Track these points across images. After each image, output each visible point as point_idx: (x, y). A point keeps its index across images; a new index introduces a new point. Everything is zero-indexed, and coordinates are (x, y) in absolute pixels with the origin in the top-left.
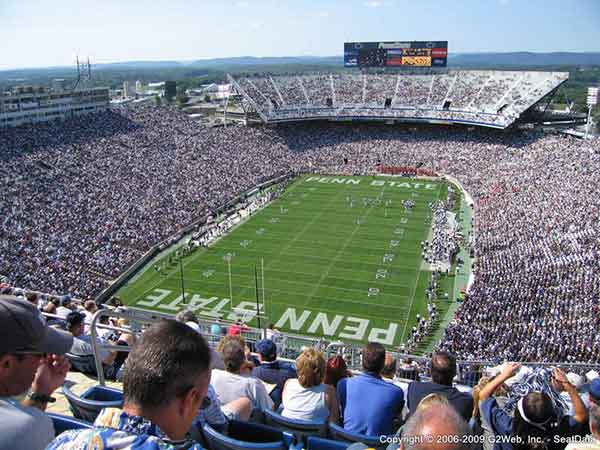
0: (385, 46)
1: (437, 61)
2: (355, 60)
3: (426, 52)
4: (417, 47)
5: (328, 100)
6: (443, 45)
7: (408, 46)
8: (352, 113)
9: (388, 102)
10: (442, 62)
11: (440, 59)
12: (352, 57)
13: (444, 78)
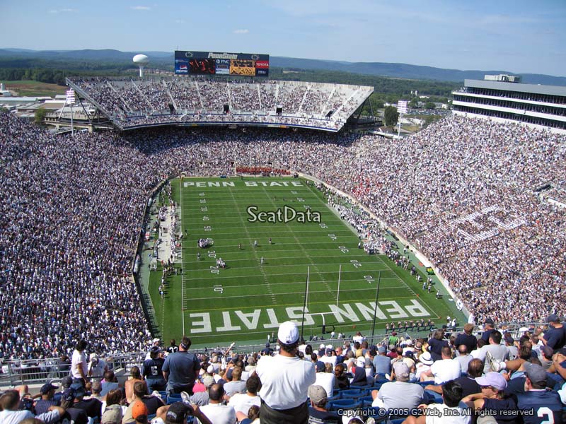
0: (214, 56)
1: (260, 72)
2: (186, 68)
3: (251, 63)
4: (243, 59)
5: (170, 105)
6: (265, 58)
7: (235, 57)
8: (195, 119)
9: (226, 108)
10: (264, 72)
11: (263, 70)
12: (183, 65)
13: (268, 86)
